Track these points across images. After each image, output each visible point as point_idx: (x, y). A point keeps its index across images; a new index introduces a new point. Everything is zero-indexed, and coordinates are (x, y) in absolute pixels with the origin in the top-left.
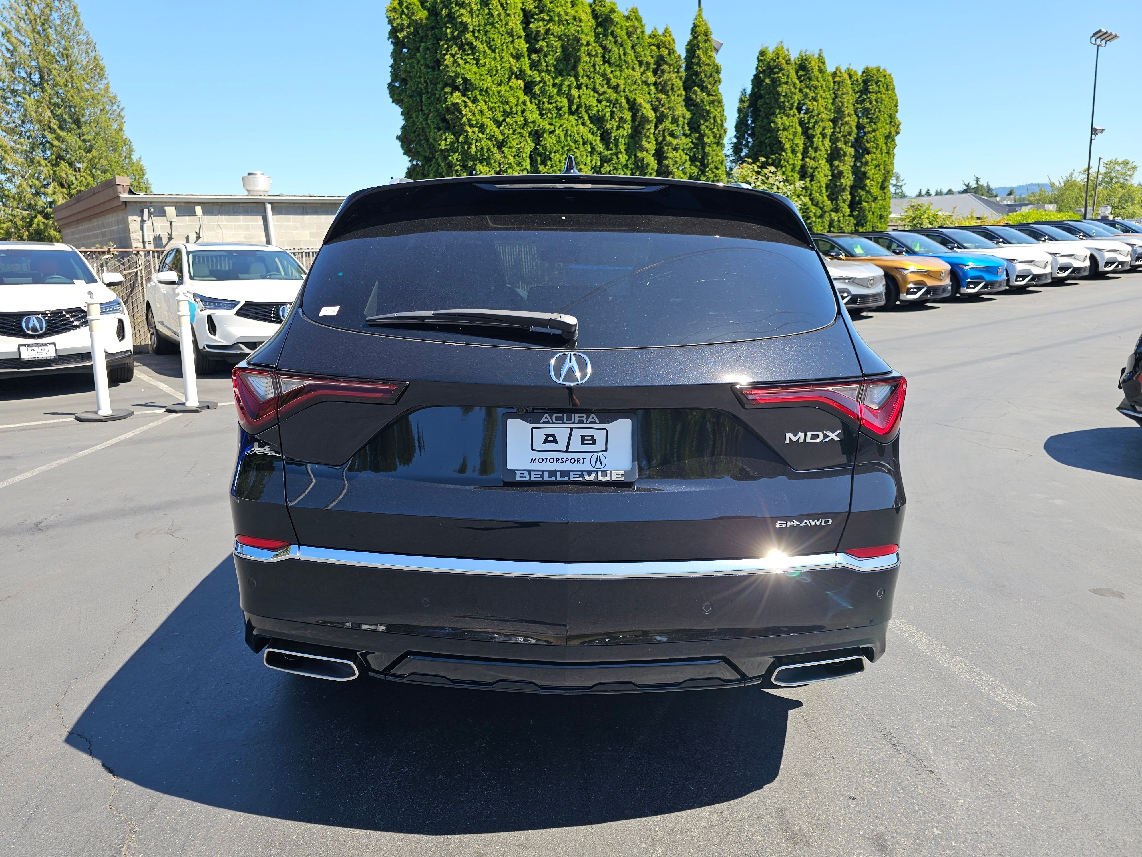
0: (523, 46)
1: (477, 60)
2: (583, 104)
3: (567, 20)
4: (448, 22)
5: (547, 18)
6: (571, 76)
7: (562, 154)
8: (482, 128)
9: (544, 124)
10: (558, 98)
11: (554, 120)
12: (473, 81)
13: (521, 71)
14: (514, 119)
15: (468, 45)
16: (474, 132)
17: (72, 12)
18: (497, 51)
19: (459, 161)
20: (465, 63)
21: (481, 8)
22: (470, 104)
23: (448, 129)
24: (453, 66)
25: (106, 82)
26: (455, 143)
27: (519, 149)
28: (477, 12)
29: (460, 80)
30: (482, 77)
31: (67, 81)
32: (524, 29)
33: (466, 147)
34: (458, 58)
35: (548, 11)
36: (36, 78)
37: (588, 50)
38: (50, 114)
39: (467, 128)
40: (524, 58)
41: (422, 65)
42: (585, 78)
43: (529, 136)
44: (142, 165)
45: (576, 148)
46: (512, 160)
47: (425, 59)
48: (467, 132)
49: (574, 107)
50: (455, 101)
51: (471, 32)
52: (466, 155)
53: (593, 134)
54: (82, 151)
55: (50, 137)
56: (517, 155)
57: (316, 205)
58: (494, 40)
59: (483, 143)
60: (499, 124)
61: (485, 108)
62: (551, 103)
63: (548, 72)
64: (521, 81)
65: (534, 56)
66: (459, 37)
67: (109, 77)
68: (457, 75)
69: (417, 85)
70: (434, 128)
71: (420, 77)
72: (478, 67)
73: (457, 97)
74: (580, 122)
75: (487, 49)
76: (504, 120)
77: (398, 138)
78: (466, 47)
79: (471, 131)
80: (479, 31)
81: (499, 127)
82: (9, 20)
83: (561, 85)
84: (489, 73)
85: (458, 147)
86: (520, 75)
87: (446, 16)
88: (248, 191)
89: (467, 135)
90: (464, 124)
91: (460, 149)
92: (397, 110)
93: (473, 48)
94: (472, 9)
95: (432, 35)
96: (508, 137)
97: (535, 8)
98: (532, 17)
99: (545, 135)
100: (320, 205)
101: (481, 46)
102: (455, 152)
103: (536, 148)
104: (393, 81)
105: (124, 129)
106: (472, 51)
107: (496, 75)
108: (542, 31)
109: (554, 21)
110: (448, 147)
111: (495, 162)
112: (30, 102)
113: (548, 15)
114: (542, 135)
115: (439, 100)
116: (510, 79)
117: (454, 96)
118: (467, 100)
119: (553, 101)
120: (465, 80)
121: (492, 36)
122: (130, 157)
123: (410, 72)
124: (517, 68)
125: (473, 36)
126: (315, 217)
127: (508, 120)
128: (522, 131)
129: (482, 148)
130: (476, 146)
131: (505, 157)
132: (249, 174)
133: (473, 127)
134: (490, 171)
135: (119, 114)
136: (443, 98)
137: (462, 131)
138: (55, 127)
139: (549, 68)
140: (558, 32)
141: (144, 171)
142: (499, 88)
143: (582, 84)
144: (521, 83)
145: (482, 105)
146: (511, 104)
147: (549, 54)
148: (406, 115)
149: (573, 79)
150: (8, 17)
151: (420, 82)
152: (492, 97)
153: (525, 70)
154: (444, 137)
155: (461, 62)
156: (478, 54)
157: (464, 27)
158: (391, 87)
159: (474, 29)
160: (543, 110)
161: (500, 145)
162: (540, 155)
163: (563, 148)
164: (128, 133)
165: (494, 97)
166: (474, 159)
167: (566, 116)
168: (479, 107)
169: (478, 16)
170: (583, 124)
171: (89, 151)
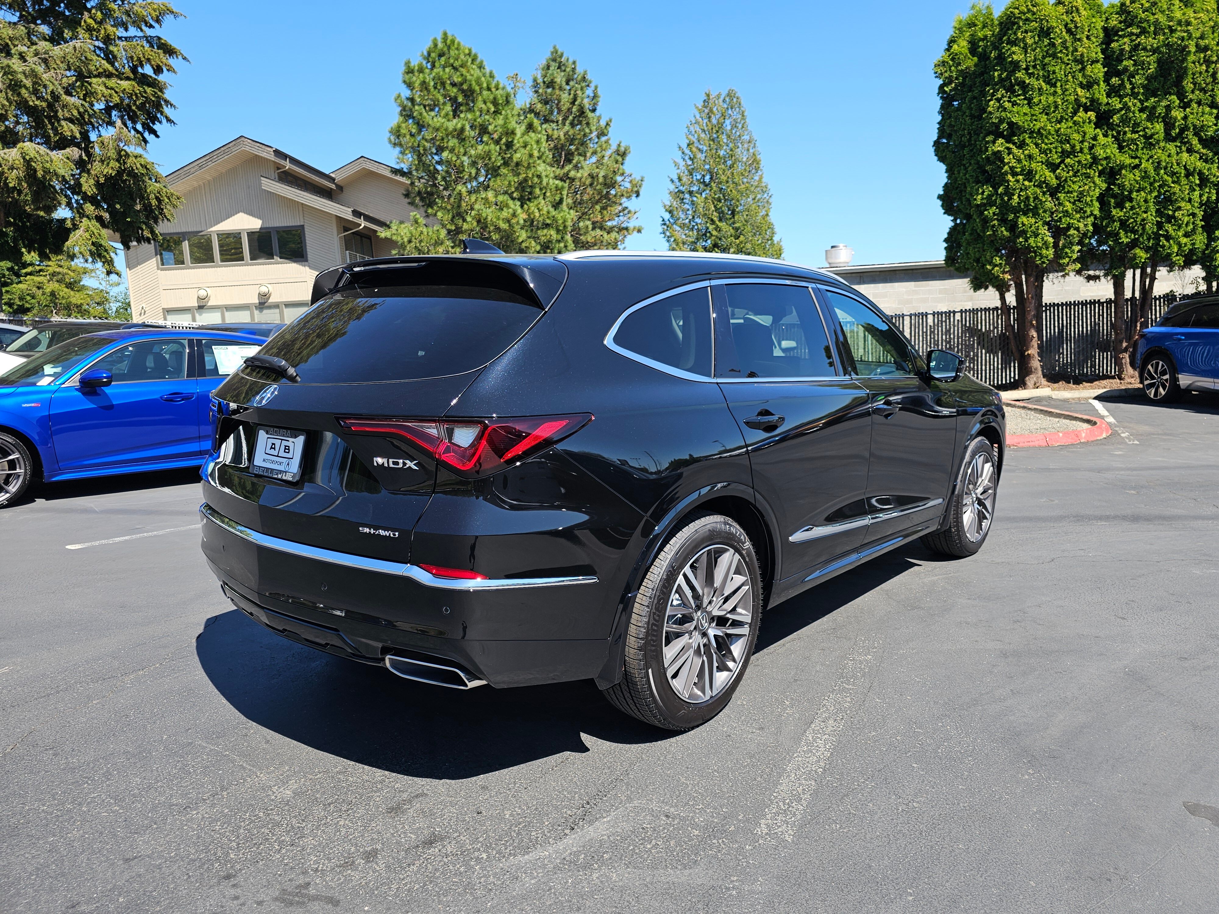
0: (1098, 71)
1: (1030, 101)
2: (1190, 125)
3: (1170, 27)
4: (997, 65)
5: (1136, 31)
6: (1170, 94)
7: (1151, 192)
8: (1029, 175)
9: (1122, 159)
10: (1149, 124)
11: (1140, 152)
12: (1021, 123)
13: (1093, 100)
14: (1076, 159)
15: (1018, 85)
16: (1018, 181)
17: (740, 116)
18: (1059, 84)
19: (997, 215)
20: (1013, 105)
21: (1040, 40)
22: (1015, 150)
23: (987, 181)
24: (998, 111)
25: (761, 173)
26: (993, 196)
27: (1081, 193)
28: (1034, 46)
29: (1005, 125)
30: (1034, 117)
31: (728, 177)
32: (1103, 52)
33: (1006, 198)
34: (1004, 102)
35: (1140, 22)
36: (707, 178)
37: (1205, 56)
38: (713, 209)
39: (1010, 177)
40: (1098, 85)
41: (967, 116)
42: (1197, 92)
43: (1099, 176)
44: (781, 246)
45: (1173, 182)
46: (1069, 207)
47: (971, 109)
48: (1008, 181)
49: (1175, 132)
50: (996, 150)
51: (1024, 69)
52: (1005, 208)
53: (1206, 161)
54: (732, 238)
55: (711, 227)
56: (1079, 201)
57: (874, 273)
58: (1054, 72)
59: (1029, 192)
60: (1053, 167)
61: (1035, 151)
62: (1137, 132)
63: (1134, 95)
64: (1092, 113)
65: (1115, 80)
66: (1008, 78)
67: (764, 169)
68: (1001, 121)
69: (961, 138)
70: (973, 182)
71: (964, 129)
72: (1031, 108)
73: (1000, 145)
74: (1184, 149)
75: (1043, 84)
76: (1062, 162)
77: (940, 197)
78: (1017, 87)
79: (1013, 180)
80: (1034, 67)
81: (1054, 171)
82: (693, 133)
83: (1154, 108)
84: (1046, 111)
85: (996, 199)
86: (1093, 105)
87: (995, 58)
88: (830, 264)
89: (1009, 185)
90: (1006, 173)
91: (998, 201)
92: (942, 167)
93: (1024, 87)
94: (1026, 44)
95: (980, 82)
96: (1066, 180)
97: (1121, 22)
98: (1116, 34)
99: (1123, 172)
100: (878, 273)
101: (1036, 83)
102: (991, 206)
103: (1108, 189)
104: (940, 137)
105: (770, 214)
106: (1023, 91)
107: (1054, 112)
108: (1127, 48)
109: (1149, 32)
110: (985, 201)
111: (1045, 211)
112: (699, 200)
113: (1138, 26)
114: (1119, 172)
115: (981, 152)
116: (1075, 113)
117: (997, 144)
118: (1011, 146)
119: (1141, 128)
120: (1011, 124)
121: (1051, 69)
122: (771, 239)
123: (954, 126)
124: (1087, 98)
125: (1028, 74)
126: (872, 285)
127: (1068, 160)
128: (1088, 171)
129: (1028, 198)
130: (1019, 196)
131: (1060, 204)
132: (832, 247)
133: (1018, 175)
134: (1036, 222)
135: (768, 202)
136: (984, 148)
137: (1003, 180)
138: (715, 219)
139: (1136, 90)
140: (1152, 46)
141: (782, 251)
142: (1058, 126)
143: (1191, 100)
144: (1092, 115)
145: (1032, 149)
146: (1072, 142)
147: (1138, 74)
148: (950, 171)
149: (1174, 97)
150: (693, 131)
151: (963, 135)
152: (1046, 137)
153: (1099, 99)
154: (981, 191)
155: (1007, 105)
156: (1031, 93)
157: (1016, 65)
158: (937, 144)
159: (1027, 66)
160: (1124, 141)
161: (1053, 192)
162: (1114, 196)
163: (1151, 184)
164: (773, 218)
165: (1050, 137)
166: (1016, 210)
167: (1162, 144)
168: (1026, 152)
169: (1034, 50)
170: (1190, 151)
171: (737, 237)
